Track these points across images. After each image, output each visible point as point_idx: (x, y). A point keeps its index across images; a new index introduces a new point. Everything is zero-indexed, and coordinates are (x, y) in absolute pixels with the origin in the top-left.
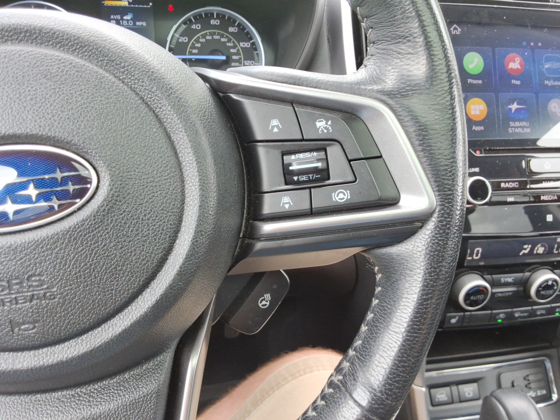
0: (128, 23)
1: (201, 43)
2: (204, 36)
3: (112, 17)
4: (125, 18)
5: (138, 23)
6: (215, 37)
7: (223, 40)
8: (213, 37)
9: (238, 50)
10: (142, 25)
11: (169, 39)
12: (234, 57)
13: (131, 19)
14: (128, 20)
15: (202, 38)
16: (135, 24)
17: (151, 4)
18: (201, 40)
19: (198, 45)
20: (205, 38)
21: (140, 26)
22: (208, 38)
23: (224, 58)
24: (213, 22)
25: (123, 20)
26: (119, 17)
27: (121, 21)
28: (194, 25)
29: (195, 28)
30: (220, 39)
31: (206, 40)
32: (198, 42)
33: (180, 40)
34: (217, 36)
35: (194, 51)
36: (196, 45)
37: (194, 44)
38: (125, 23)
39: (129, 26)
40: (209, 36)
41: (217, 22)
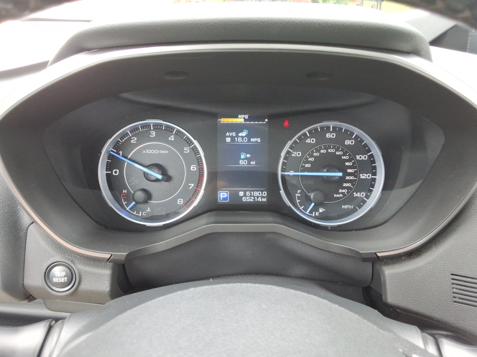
0: (243, 140)
1: (315, 157)
2: (318, 151)
3: (228, 134)
4: (240, 135)
5: (252, 140)
6: (329, 151)
7: (338, 153)
8: (327, 151)
9: (354, 163)
10: (256, 142)
11: (283, 154)
12: (349, 171)
13: (246, 136)
14: (242, 137)
15: (316, 152)
16: (249, 141)
17: (266, 120)
18: (315, 154)
19: (311, 159)
20: (319, 152)
21: (254, 142)
22: (322, 151)
23: (340, 174)
24: (328, 135)
25: (237, 136)
26: (234, 134)
27: (236, 138)
28: (309, 139)
29: (309, 142)
30: (335, 152)
31: (320, 154)
32: (311, 156)
33: (293, 155)
34: (332, 149)
35: (307, 166)
36: (310, 159)
37: (307, 159)
38: (240, 140)
39: (244, 142)
40: (323, 149)
41: (333, 136)
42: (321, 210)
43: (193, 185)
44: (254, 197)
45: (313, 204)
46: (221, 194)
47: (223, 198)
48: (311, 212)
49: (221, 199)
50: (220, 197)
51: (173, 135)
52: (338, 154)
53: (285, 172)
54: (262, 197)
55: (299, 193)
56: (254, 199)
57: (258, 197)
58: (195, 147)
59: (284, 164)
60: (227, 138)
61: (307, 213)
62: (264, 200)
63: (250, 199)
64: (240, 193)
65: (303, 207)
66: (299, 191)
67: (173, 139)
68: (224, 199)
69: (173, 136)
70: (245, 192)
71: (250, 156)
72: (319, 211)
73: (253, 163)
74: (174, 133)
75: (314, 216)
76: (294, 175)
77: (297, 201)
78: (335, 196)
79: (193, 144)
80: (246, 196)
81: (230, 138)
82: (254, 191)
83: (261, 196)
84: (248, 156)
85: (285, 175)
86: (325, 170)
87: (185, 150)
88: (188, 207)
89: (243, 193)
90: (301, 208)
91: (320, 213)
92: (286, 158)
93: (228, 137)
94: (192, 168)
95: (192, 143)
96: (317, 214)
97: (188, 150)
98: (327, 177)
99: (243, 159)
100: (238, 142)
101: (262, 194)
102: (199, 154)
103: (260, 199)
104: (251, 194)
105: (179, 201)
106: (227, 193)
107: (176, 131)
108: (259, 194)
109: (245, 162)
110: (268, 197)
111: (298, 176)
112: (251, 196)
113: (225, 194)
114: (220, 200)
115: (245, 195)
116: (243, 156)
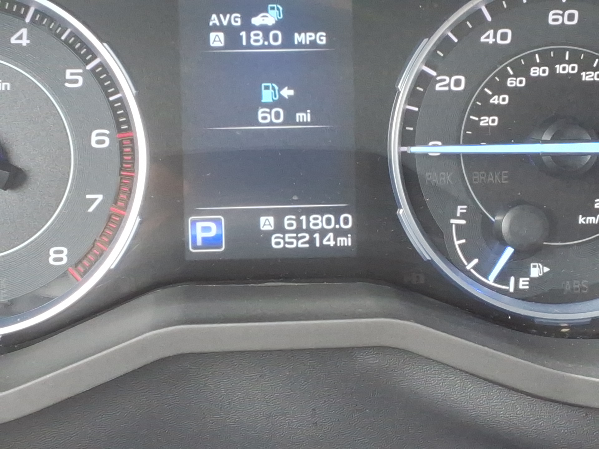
0: (266, 38)
1: (513, 92)
2: (521, 67)
3: (214, 20)
4: (256, 21)
5: (299, 38)
6: (559, 69)
7: (587, 77)
8: (553, 70)
10: (313, 44)
11: (404, 85)
13: (278, 25)
14: (265, 29)
15: (516, 76)
16: (288, 41)
18: (511, 82)
19: (498, 100)
20: (526, 74)
21: (305, 46)
22: (535, 72)
24: (554, 17)
25: (248, 27)
26: (236, 19)
27: (243, 34)
28: (491, 32)
29: (491, 41)
30: (579, 75)
31: (530, 79)
32: (500, 89)
33: (438, 87)
34: (569, 63)
35: (487, 121)
36: (495, 100)
37: (485, 98)
38: (256, 38)
39: (270, 46)
40: (539, 65)
41: (571, 17)
42: (536, 271)
43: (100, 197)
44: (311, 232)
45: (509, 251)
46: (199, 225)
47: (204, 239)
48: (502, 278)
49: (199, 243)
50: (194, 238)
51: (25, 26)
52: (588, 79)
53: (413, 145)
54: (339, 233)
55: (463, 216)
56: (312, 241)
57: (323, 233)
58: (104, 67)
59: (408, 117)
60: (212, 35)
61: (491, 280)
62: (346, 241)
63: (298, 239)
64: (263, 219)
65: (476, 261)
66: (461, 209)
67: (25, 42)
68: (208, 242)
69: (24, 31)
70: (279, 216)
71: (291, 92)
72: (527, 274)
73: (303, 117)
74: (28, 20)
75: (512, 290)
76: (444, 156)
77: (457, 243)
78: (581, 220)
79: (94, 57)
80: (284, 232)
81: (221, 35)
82: (308, 212)
83: (334, 230)
84: (287, 93)
85: (413, 154)
86: (547, 136)
87: (68, 77)
88: (86, 273)
89: (271, 219)
90: (469, 267)
91: (533, 281)
92: (413, 97)
93: (216, 28)
94: (94, 138)
95: (93, 54)
96: (523, 284)
97: (80, 79)
98: (556, 157)
99: (270, 106)
100: (249, 46)
101: (337, 222)
102: (116, 92)
103: (330, 241)
104: (299, 222)
105: (52, 256)
106: (218, 222)
107: (36, 12)
108: (328, 221)
109: (277, 116)
110: (356, 231)
111: (457, 156)
112: (299, 230)
113: (213, 225)
114: (195, 247)
115: (279, 228)
116: (267, 96)
